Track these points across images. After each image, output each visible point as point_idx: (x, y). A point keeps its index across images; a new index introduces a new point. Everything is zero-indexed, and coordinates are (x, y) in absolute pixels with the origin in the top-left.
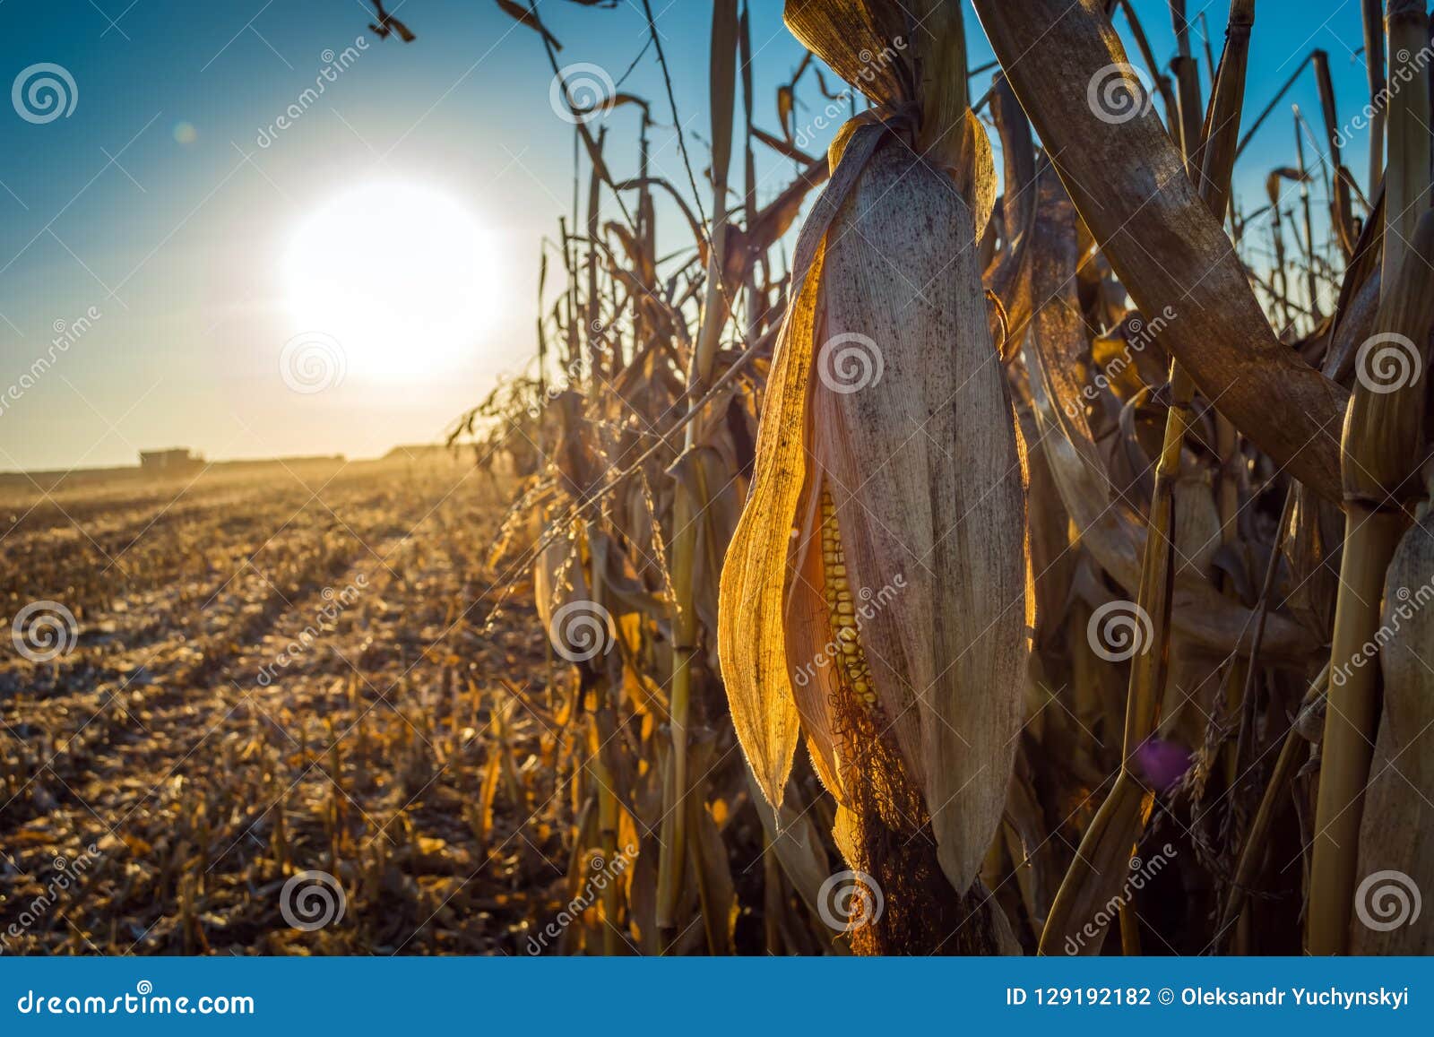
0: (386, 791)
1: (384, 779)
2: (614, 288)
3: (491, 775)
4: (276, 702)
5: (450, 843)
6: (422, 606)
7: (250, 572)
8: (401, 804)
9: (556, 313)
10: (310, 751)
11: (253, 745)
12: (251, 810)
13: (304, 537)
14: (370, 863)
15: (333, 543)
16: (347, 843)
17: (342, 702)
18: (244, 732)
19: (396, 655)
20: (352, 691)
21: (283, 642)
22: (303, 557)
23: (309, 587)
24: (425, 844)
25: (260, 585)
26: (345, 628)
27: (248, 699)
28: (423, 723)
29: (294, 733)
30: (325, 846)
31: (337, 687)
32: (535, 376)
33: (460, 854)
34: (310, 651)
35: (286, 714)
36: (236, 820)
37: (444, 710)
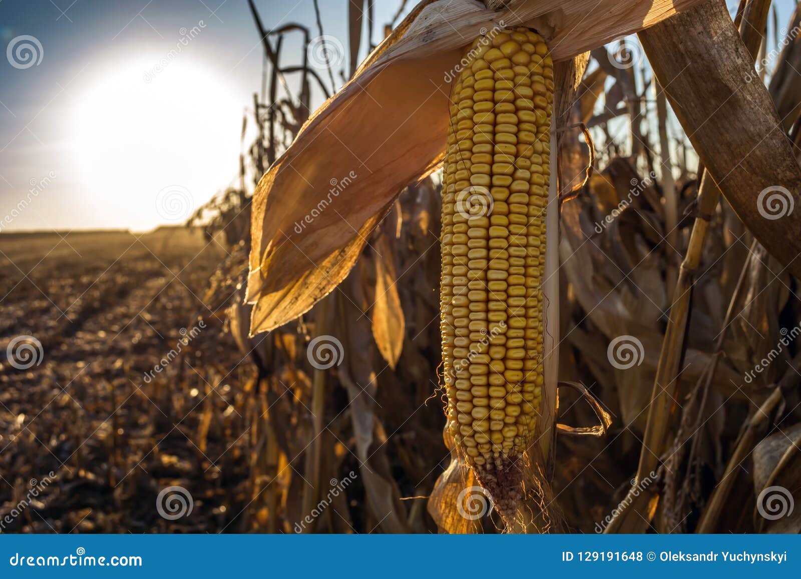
0: (144, 426)
1: (143, 419)
2: (285, 137)
3: (206, 418)
4: (82, 372)
5: (181, 458)
6: (170, 317)
7: (71, 295)
8: (153, 435)
9: (251, 152)
10: (100, 402)
11: (66, 398)
12: (63, 437)
13: (103, 276)
14: (131, 471)
15: (120, 279)
16: (120, 459)
17: (120, 373)
18: (62, 389)
19: (153, 346)
20: (127, 367)
21: (89, 337)
22: (103, 287)
23: (105, 304)
24: (166, 459)
25: (76, 302)
26: (125, 330)
27: (66, 371)
28: (167, 387)
29: (91, 391)
30: (105, 459)
31: (118, 364)
32: (237, 187)
33: (186, 465)
34: (103, 342)
35: (87, 380)
36: (54, 442)
37: (180, 378)
